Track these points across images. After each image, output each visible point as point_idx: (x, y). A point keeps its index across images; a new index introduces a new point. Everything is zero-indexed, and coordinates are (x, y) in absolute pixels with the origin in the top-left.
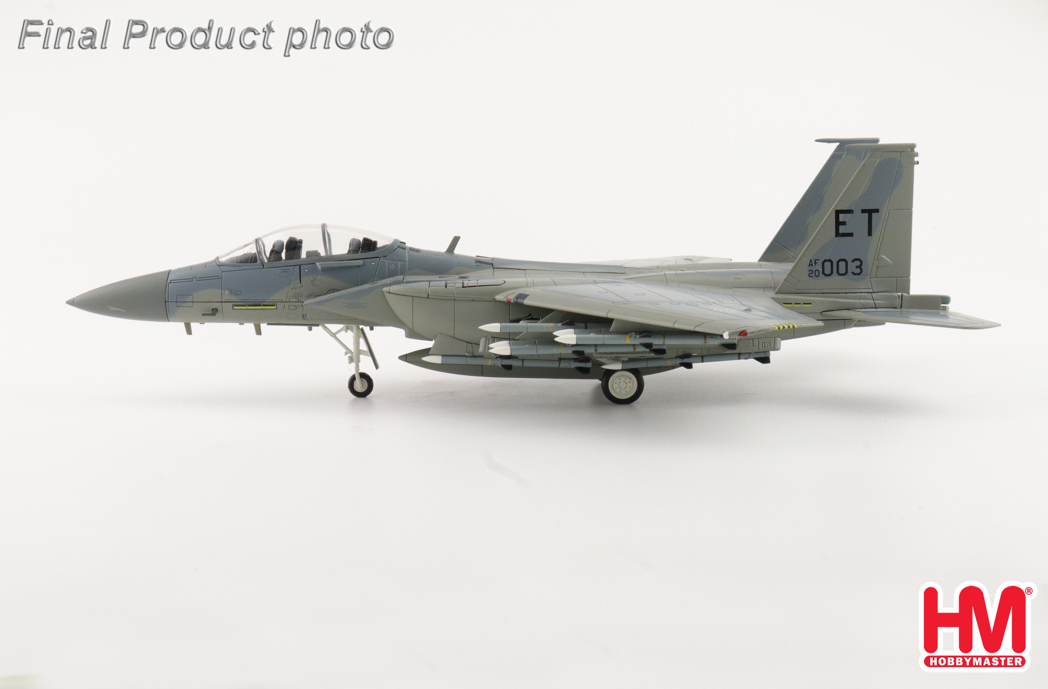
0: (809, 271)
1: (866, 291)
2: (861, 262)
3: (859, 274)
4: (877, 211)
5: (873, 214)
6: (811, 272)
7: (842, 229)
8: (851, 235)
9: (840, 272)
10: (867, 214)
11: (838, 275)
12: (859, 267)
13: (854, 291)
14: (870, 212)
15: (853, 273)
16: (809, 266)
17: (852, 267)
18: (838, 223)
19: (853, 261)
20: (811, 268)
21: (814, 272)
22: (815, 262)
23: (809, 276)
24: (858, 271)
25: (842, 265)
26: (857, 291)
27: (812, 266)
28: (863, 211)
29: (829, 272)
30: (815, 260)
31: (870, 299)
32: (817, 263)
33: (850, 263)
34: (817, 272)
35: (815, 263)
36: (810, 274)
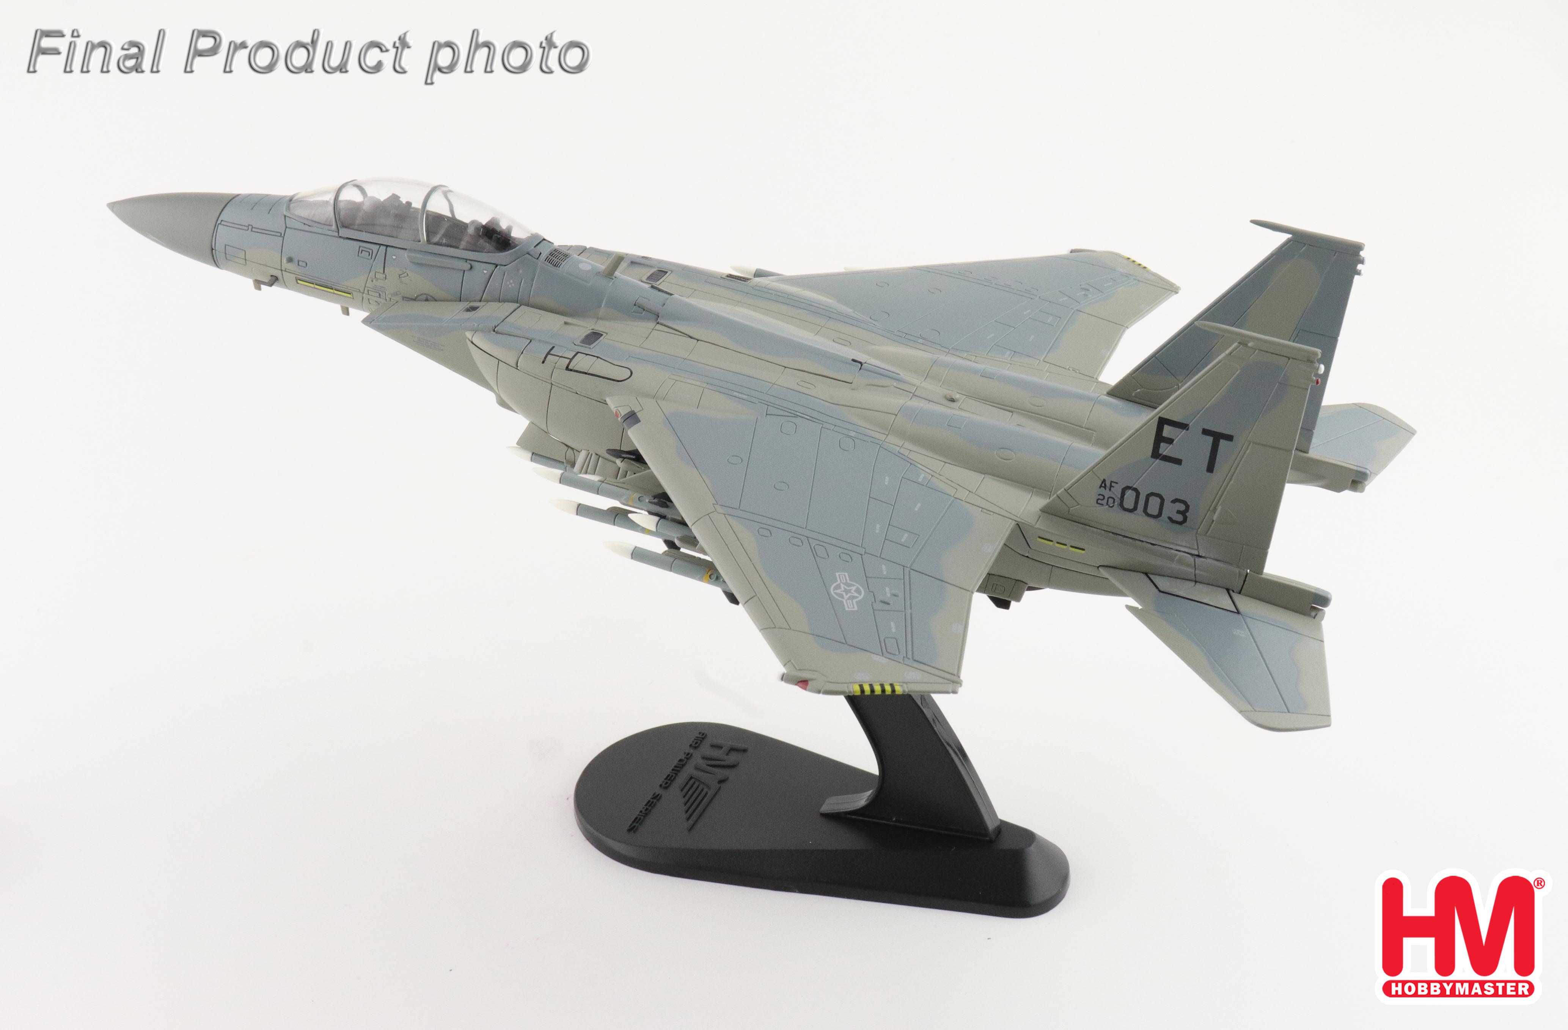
0: (1099, 495)
1: (1187, 550)
2: (1187, 507)
3: (1181, 523)
4: (1230, 438)
5: (1221, 441)
6: (1102, 497)
7: (1165, 450)
8: (1178, 462)
9: (1149, 511)
10: (1210, 439)
11: (1144, 514)
12: (1183, 513)
13: (1167, 545)
14: (1217, 437)
15: (1170, 518)
16: (1100, 487)
17: (1170, 510)
18: (1159, 438)
19: (1174, 501)
20: (1102, 491)
21: (1106, 498)
22: (1111, 484)
23: (1097, 503)
24: (1180, 518)
25: (1154, 502)
26: (1171, 546)
27: (1105, 489)
28: (1206, 432)
29: (1131, 507)
30: (1112, 482)
31: (1189, 565)
32: (1113, 487)
33: (1167, 503)
34: (1111, 501)
35: (1111, 486)
36: (1099, 499)
